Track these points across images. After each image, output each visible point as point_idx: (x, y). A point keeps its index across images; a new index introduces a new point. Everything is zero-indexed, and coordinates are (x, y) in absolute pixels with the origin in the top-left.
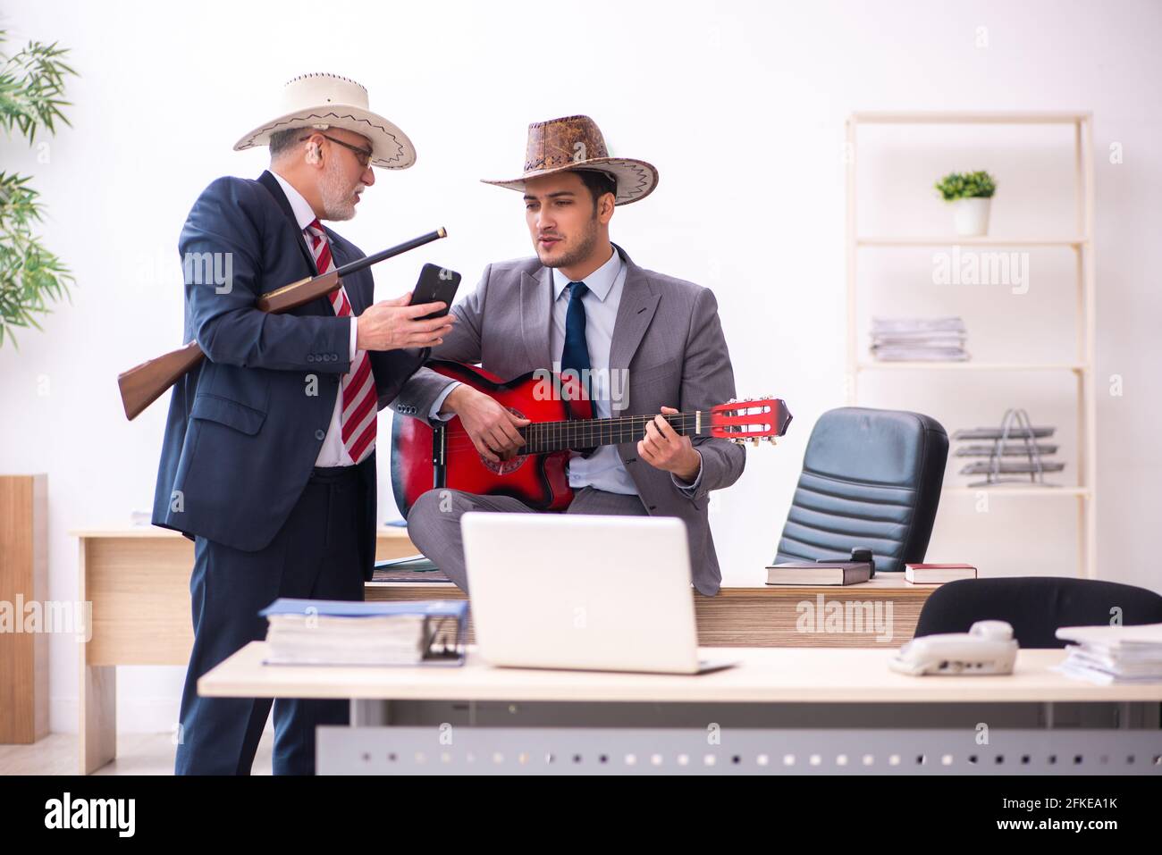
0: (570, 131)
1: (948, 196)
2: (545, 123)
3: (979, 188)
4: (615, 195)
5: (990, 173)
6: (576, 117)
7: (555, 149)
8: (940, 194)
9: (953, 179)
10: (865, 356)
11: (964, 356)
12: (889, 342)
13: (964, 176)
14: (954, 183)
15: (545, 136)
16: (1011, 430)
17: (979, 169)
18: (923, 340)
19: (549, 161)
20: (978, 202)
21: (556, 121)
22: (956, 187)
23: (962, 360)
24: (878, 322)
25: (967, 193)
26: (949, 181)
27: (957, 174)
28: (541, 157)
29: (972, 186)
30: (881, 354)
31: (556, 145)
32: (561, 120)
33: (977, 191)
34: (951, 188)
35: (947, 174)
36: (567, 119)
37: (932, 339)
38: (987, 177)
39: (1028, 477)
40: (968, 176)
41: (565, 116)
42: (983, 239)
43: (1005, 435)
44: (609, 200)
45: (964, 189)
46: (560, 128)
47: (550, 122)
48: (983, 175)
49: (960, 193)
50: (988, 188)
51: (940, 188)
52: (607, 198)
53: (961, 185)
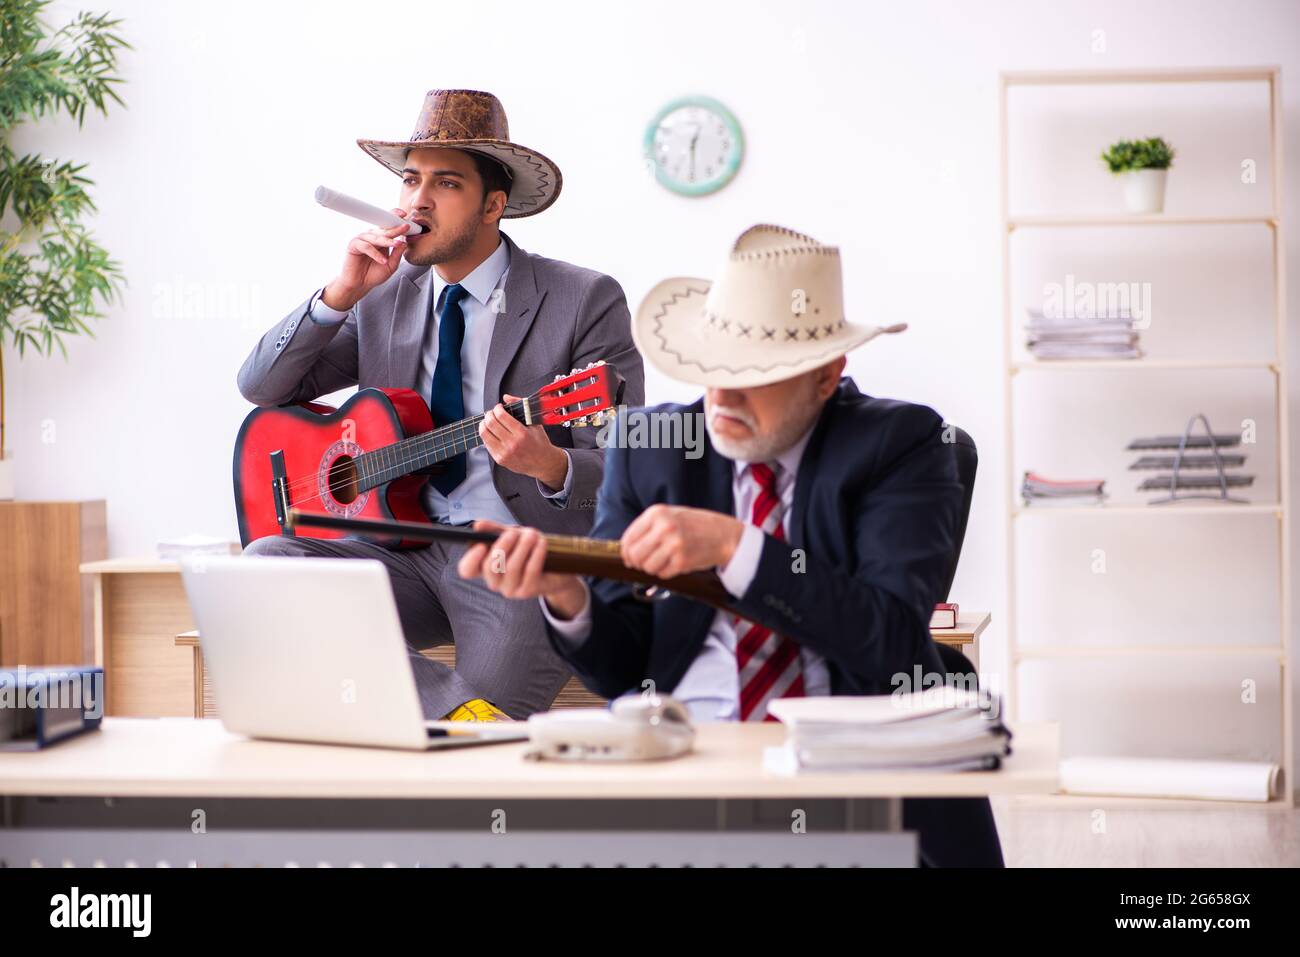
0: (475, 107)
1: (1116, 167)
2: (449, 91)
3: (1152, 157)
4: (508, 196)
5: (1166, 141)
6: (486, 94)
7: (454, 123)
8: (1106, 165)
9: (1120, 149)
10: (1021, 354)
11: (1135, 353)
12: (1047, 338)
13: (1134, 142)
14: (1122, 153)
15: (445, 106)
16: (1189, 437)
17: (1153, 135)
18: (1084, 335)
19: (442, 134)
20: (1150, 174)
21: (462, 92)
22: (1123, 157)
23: (1132, 358)
24: (1036, 315)
25: (1137, 163)
26: (1116, 150)
27: (1126, 141)
28: (435, 128)
29: (1143, 156)
30: (1038, 351)
31: (456, 119)
32: (468, 92)
33: (1148, 161)
34: (1118, 158)
35: (1116, 143)
36: (475, 92)
37: (1096, 334)
38: (1163, 145)
39: (1217, 492)
40: (1139, 144)
41: (473, 89)
42: (1158, 217)
43: (1182, 444)
44: (500, 198)
45: (1133, 159)
46: (465, 101)
47: (455, 91)
48: (1156, 143)
49: (1129, 164)
50: (1161, 157)
51: (1106, 157)
52: (499, 197)
53: (1129, 154)
